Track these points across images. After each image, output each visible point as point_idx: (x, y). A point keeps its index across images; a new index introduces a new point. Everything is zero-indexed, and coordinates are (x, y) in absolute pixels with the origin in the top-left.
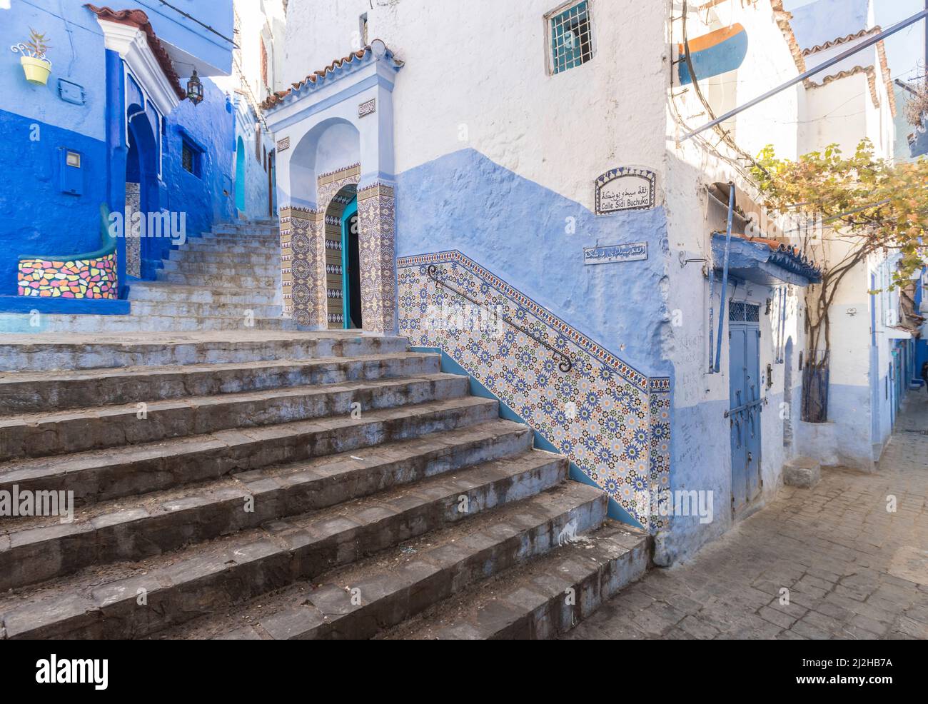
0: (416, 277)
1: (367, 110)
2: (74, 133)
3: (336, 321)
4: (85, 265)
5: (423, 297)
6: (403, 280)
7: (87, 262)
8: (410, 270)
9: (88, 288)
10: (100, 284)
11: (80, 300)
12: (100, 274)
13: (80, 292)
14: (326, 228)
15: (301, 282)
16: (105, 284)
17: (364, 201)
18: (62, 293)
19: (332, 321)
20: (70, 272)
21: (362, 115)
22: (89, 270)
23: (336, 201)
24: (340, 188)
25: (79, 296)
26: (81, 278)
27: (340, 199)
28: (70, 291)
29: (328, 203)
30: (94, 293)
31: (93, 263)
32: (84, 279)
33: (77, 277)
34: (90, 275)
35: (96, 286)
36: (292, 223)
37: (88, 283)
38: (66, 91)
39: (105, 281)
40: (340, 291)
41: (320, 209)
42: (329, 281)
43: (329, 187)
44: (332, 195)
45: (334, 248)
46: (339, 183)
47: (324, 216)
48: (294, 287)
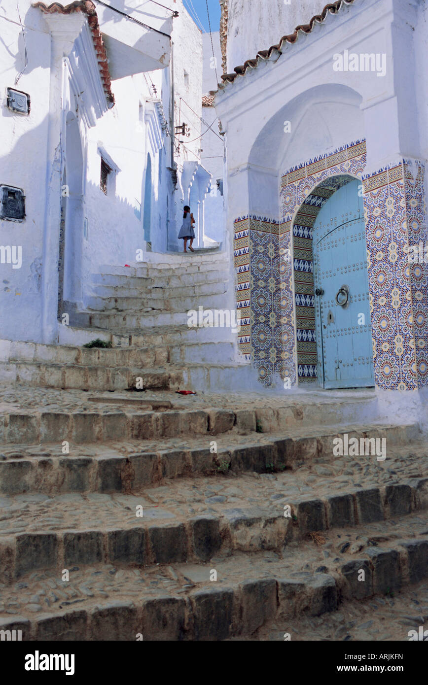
3: (309, 375)
14: (295, 242)
15: (262, 319)
17: (375, 192)
19: (303, 376)
23: (309, 203)
24: (317, 184)
27: (314, 200)
29: (298, 207)
36: (251, 237)
40: (312, 331)
41: (286, 217)
42: (298, 317)
43: (299, 186)
44: (304, 195)
45: (304, 270)
46: (315, 177)
47: (292, 226)
48: (254, 327)
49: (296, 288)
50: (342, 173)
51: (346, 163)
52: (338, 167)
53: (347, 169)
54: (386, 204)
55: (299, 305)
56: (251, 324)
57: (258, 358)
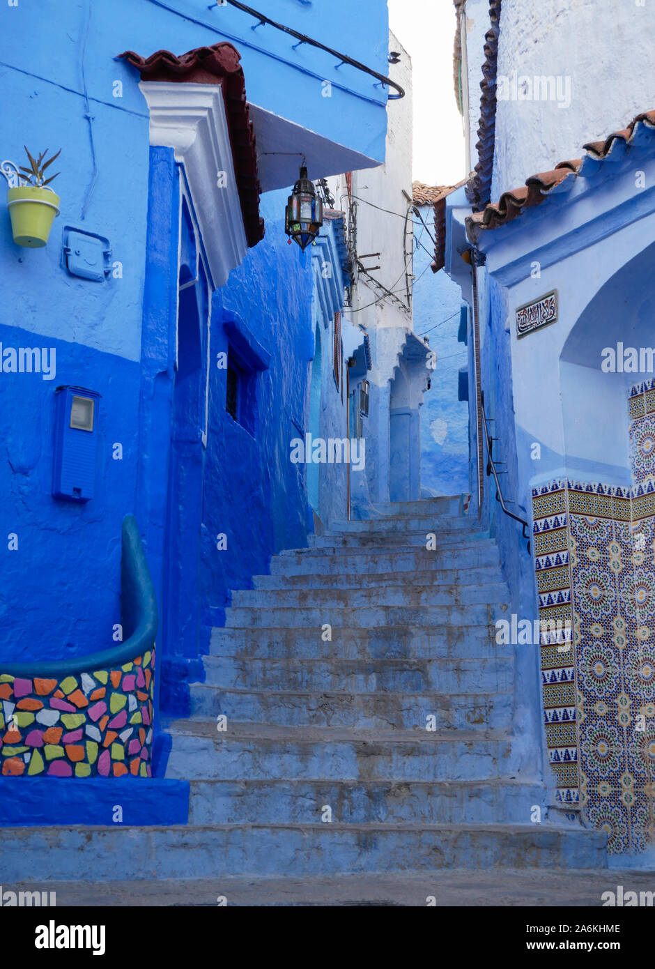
2: (84, 349)
4: (99, 684)
7: (102, 676)
9: (101, 748)
10: (125, 735)
11: (84, 784)
12: (127, 707)
13: (85, 761)
16: (135, 735)
18: (47, 763)
20: (70, 706)
22: (107, 699)
25: (83, 771)
26: (90, 721)
28: (65, 758)
30: (113, 761)
31: (116, 675)
32: (96, 724)
34: (108, 712)
35: (118, 740)
37: (103, 734)
38: (77, 254)
39: (136, 726)
41: (645, 483)
48: (583, 727)
56: (579, 721)
57: (595, 797)
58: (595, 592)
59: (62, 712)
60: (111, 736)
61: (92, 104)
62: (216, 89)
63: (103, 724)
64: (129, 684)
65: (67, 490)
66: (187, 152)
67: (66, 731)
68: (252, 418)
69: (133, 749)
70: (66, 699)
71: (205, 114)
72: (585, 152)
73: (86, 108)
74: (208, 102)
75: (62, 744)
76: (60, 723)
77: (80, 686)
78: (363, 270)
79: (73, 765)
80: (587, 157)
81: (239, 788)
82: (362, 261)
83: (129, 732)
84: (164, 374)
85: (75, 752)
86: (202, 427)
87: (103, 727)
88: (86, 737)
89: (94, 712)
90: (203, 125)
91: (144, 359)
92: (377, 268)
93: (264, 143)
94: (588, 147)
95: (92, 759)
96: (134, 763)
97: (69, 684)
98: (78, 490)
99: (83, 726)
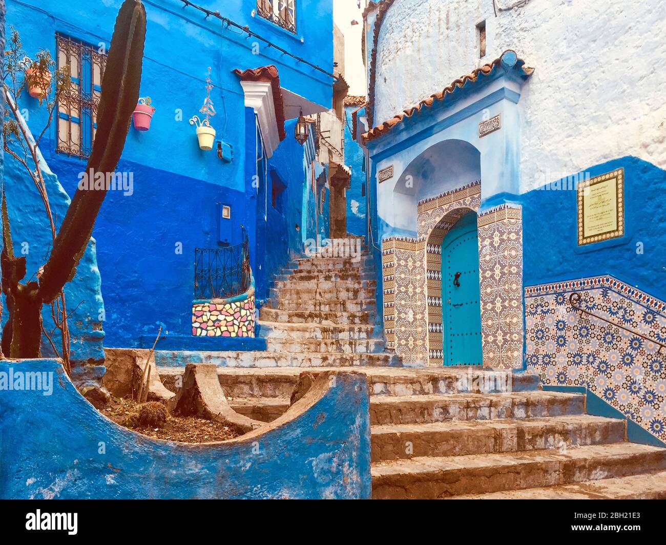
0: (551, 307)
1: (490, 128)
3: (437, 358)
4: (237, 307)
5: (560, 330)
6: (533, 311)
7: (238, 304)
8: (542, 300)
9: (239, 328)
10: (246, 323)
11: (234, 339)
12: (246, 314)
13: (234, 331)
14: (428, 257)
15: (403, 316)
16: (249, 324)
17: (486, 227)
18: (222, 332)
19: (433, 357)
20: (228, 314)
21: (483, 134)
22: (240, 312)
23: (439, 228)
24: (445, 213)
25: (233, 335)
26: (235, 319)
27: (443, 225)
28: (228, 331)
29: (430, 230)
30: (243, 332)
31: (242, 304)
32: (237, 320)
33: (232, 318)
34: (241, 316)
35: (244, 325)
36: (396, 254)
37: (239, 323)
39: (250, 321)
40: (440, 325)
41: (422, 237)
42: (430, 314)
43: (431, 214)
44: (435, 221)
45: (435, 278)
46: (444, 208)
47: (426, 245)
48: (397, 322)
49: (429, 293)
50: (464, 206)
51: (467, 198)
52: (461, 201)
53: (468, 203)
54: (494, 236)
55: (431, 305)
56: (396, 320)
57: (400, 345)
58: (403, 276)
59: (226, 316)
60: (242, 324)
61: (224, 92)
62: (269, 84)
63: (239, 320)
64: (247, 307)
65: (222, 239)
66: (259, 110)
67: (227, 322)
68: (281, 208)
69: (249, 327)
70: (227, 311)
71: (265, 94)
72: (404, 113)
73: (222, 93)
74: (266, 89)
75: (226, 326)
76: (225, 319)
77: (231, 307)
78: (323, 138)
79: (230, 333)
80: (404, 115)
81: (284, 341)
82: (323, 134)
83: (248, 322)
84: (253, 197)
85: (231, 329)
86: (265, 214)
87: (239, 321)
88: (234, 324)
89: (236, 316)
90: (264, 99)
91: (246, 191)
92: (329, 137)
93: (286, 102)
94: (404, 111)
95: (236, 331)
96: (250, 333)
97: (228, 306)
98: (226, 240)
99: (233, 320)
